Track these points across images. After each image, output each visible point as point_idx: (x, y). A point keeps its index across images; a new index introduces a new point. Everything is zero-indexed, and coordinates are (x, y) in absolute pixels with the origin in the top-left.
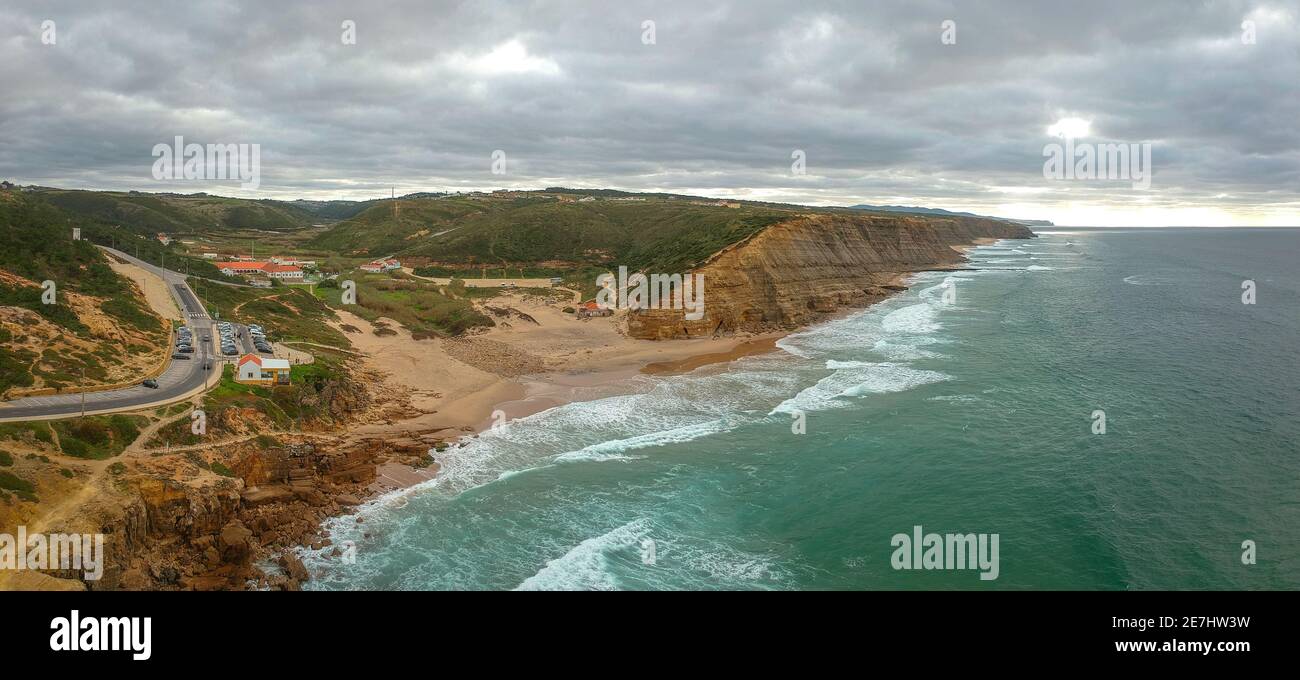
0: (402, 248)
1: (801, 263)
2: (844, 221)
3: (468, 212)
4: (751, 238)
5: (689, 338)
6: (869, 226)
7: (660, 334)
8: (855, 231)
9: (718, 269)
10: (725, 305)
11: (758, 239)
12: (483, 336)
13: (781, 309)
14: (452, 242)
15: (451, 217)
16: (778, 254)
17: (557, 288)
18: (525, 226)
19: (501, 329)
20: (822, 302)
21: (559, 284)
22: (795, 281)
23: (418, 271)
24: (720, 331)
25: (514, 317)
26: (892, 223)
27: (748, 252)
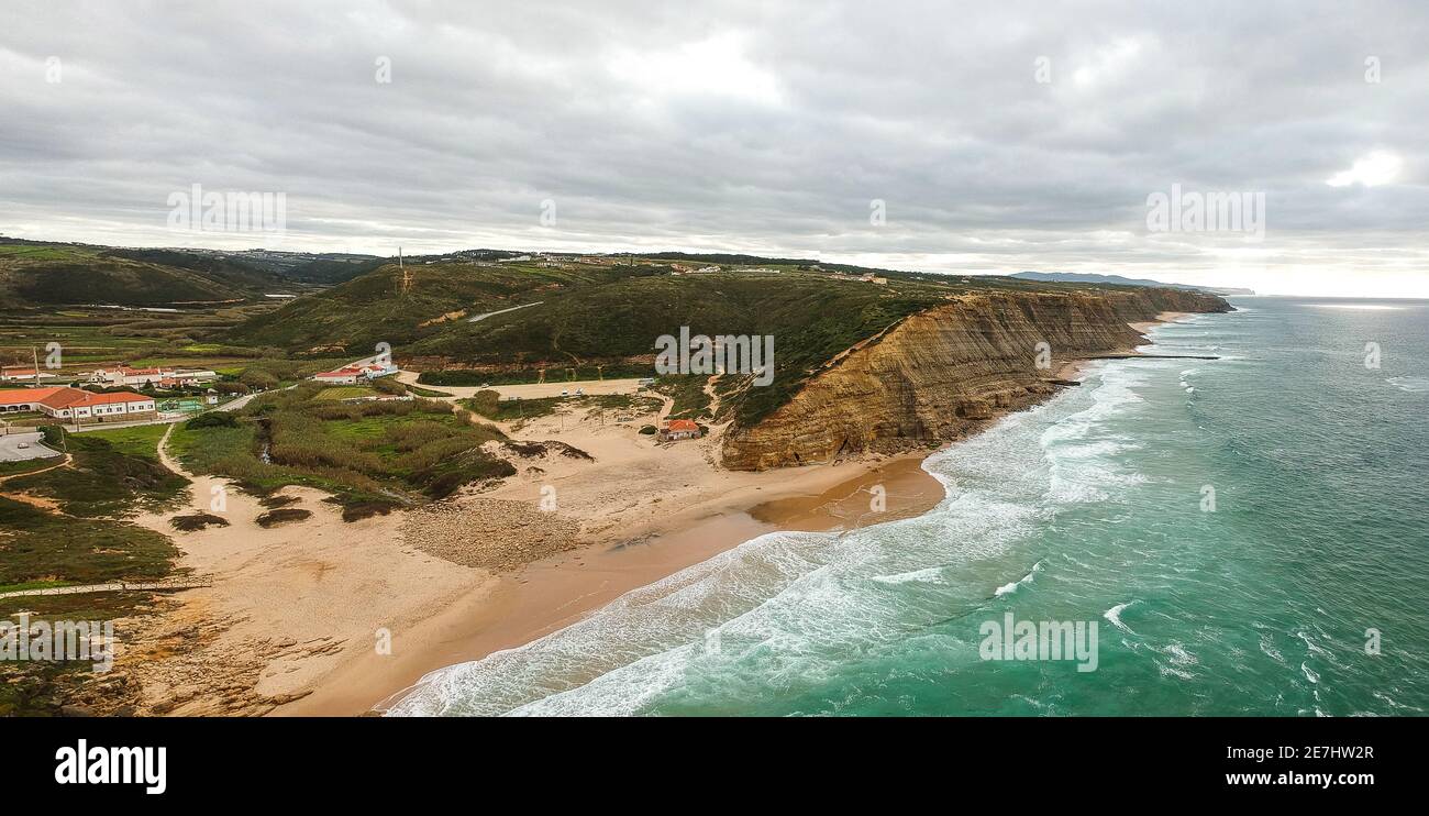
0: (412, 339)
1: (949, 360)
2: (1006, 301)
3: (536, 285)
4: (885, 333)
5: (801, 465)
6: (1035, 304)
7: (762, 464)
8: (1019, 314)
9: (844, 373)
10: (851, 420)
11: (895, 334)
12: (489, 494)
13: (921, 422)
14: (492, 333)
15: (507, 292)
16: (920, 350)
17: (644, 394)
18: (608, 310)
19: (525, 477)
20: (973, 407)
21: (650, 387)
22: (940, 383)
23: (424, 379)
24: (844, 452)
25: (553, 454)
26: (1062, 302)
27: (882, 352)
